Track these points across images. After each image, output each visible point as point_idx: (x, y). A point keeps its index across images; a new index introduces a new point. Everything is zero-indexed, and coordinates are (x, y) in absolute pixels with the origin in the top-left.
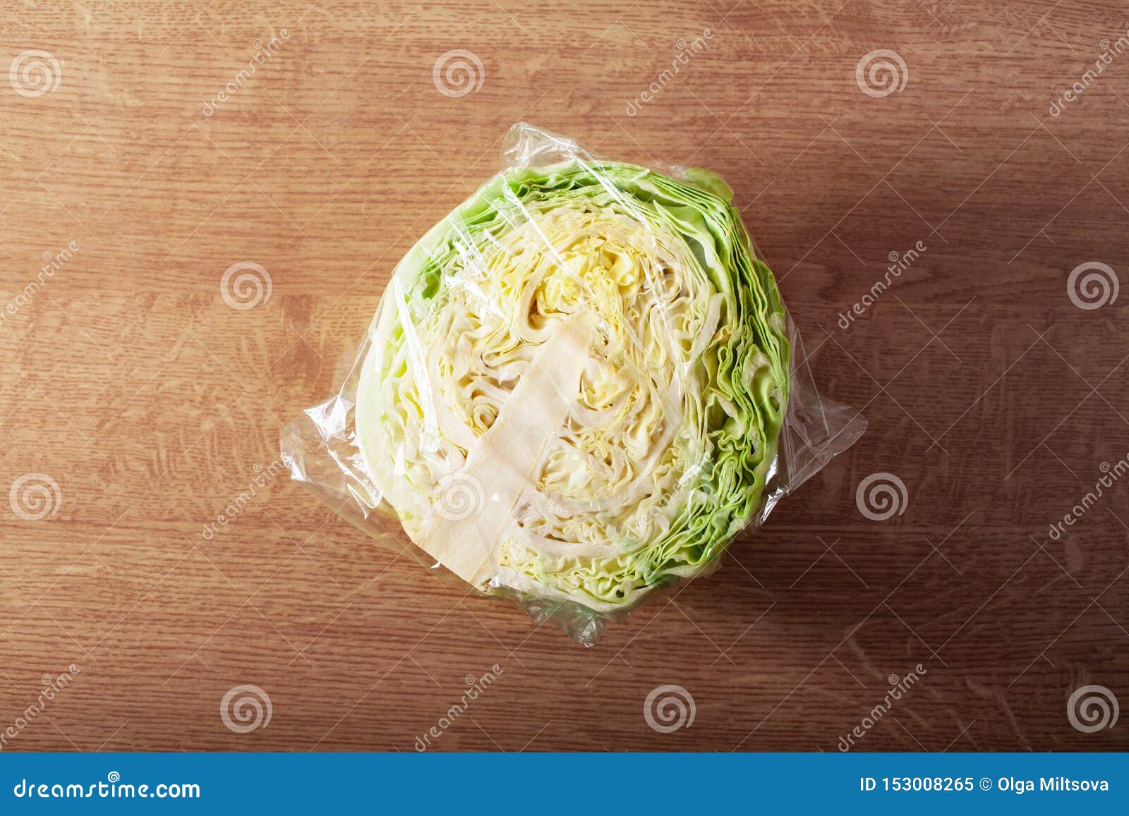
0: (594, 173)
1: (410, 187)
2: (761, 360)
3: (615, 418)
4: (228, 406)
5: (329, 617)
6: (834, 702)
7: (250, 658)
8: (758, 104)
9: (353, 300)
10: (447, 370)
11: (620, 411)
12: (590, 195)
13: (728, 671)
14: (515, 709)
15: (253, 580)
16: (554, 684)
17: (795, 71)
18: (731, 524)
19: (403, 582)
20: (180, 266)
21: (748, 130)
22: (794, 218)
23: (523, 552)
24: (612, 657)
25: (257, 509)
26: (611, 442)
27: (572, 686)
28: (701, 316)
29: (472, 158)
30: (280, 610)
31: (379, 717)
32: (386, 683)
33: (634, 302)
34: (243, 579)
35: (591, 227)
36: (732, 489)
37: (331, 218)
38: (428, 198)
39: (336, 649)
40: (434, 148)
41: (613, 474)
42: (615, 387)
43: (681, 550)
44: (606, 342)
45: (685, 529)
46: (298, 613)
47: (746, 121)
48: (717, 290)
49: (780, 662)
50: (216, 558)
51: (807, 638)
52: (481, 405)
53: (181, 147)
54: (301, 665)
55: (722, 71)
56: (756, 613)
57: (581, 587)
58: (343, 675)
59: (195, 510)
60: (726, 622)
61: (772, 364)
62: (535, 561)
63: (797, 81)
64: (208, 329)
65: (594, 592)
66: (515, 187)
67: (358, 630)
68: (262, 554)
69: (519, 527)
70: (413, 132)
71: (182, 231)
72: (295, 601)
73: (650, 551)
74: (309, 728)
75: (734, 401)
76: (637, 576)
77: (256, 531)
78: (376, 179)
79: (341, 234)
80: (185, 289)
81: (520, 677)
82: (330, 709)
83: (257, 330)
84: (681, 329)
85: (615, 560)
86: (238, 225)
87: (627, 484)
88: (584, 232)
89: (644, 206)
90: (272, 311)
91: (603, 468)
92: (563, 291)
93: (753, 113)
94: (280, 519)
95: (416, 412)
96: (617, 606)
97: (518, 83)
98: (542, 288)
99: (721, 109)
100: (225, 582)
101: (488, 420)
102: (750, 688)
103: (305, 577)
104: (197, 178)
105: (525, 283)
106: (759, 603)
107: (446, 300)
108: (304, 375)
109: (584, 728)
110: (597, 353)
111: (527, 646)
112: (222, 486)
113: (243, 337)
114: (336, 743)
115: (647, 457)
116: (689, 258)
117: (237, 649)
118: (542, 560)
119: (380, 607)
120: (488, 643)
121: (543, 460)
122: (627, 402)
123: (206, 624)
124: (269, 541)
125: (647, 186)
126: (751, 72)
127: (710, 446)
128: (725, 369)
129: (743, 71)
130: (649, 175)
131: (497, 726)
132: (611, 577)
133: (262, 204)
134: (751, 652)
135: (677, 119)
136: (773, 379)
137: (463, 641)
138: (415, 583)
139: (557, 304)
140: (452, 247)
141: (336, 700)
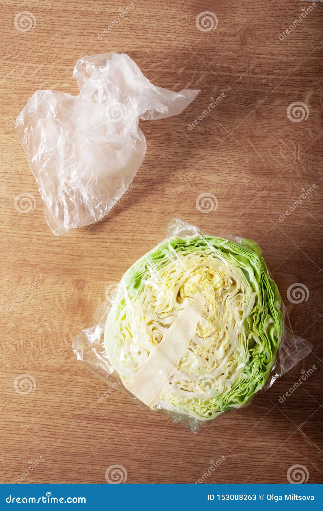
0: (205, 240)
1: (127, 237)
2: (271, 320)
3: (211, 342)
4: (49, 324)
5: (86, 412)
6: (292, 455)
7: (53, 427)
8: (270, 209)
9: (102, 282)
10: (143, 318)
11: (213, 339)
12: (203, 250)
13: (249, 440)
14: (161, 453)
15: (56, 395)
16: (178, 443)
17: (286, 196)
18: (257, 387)
19: (118, 399)
20: (32, 265)
21: (266, 219)
22: (283, 256)
23: (171, 395)
24: (202, 433)
25: (59, 366)
26: (208, 352)
27: (185, 444)
28: (247, 302)
29: (153, 226)
30: (66, 408)
31: (105, 454)
32: (109, 440)
33: (220, 294)
34: (52, 395)
35: (204, 262)
36: (257, 373)
37: (95, 249)
38: (134, 242)
39: (89, 425)
40: (138, 221)
41: (209, 364)
42: (211, 329)
43: (235, 397)
44: (208, 311)
45: (238, 388)
46: (74, 410)
47: (265, 216)
48: (254, 291)
49: (271, 437)
50: (41, 386)
51: (282, 428)
52: (156, 333)
53: (34, 217)
54: (74, 431)
55: (256, 195)
56: (262, 417)
57: (194, 410)
58: (91, 436)
59: (34, 366)
60: (249, 420)
61: (275, 322)
62: (176, 398)
63: (286, 200)
64: (42, 292)
65: (199, 413)
66: (173, 245)
67: (98, 417)
68: (60, 385)
69: (170, 385)
70: (129, 215)
71: (34, 251)
72: (73, 405)
73: (223, 397)
74: (76, 458)
75: (259, 337)
76: (217, 407)
77: (58, 375)
78: (114, 234)
79: (98, 255)
80: (34, 275)
81: (164, 439)
82: (85, 450)
83: (62, 293)
84: (239, 306)
85: (208, 400)
86: (56, 250)
87: (215, 369)
88: (200, 264)
89: (225, 255)
90: (69, 285)
91: (205, 362)
92: (191, 289)
93: (268, 212)
94: (68, 371)
95: (129, 335)
96: (208, 419)
97: (173, 196)
98: (183, 287)
99: (255, 210)
100: (44, 396)
101: (159, 340)
102: (258, 448)
103: (77, 395)
104: (41, 230)
105: (176, 285)
106: (263, 413)
107: (143, 290)
108: (80, 312)
109: (189, 461)
110: (205, 315)
111: (167, 427)
112: (45, 356)
113: (56, 296)
114: (87, 464)
115: (223, 358)
116: (243, 277)
117: (48, 423)
118: (178, 398)
119: (108, 408)
120: (151, 425)
121: (180, 358)
122: (216, 336)
123: (36, 413)
124: (63, 380)
125: (227, 247)
126: (268, 195)
127: (249, 355)
128: (256, 324)
129: (265, 195)
130: (228, 242)
131: (154, 460)
132: (207, 407)
133: (67, 242)
134: (259, 433)
135: (237, 213)
136: (276, 329)
137: (141, 424)
138: (122, 399)
139: (189, 294)
140: (146, 268)
141: (88, 446)
